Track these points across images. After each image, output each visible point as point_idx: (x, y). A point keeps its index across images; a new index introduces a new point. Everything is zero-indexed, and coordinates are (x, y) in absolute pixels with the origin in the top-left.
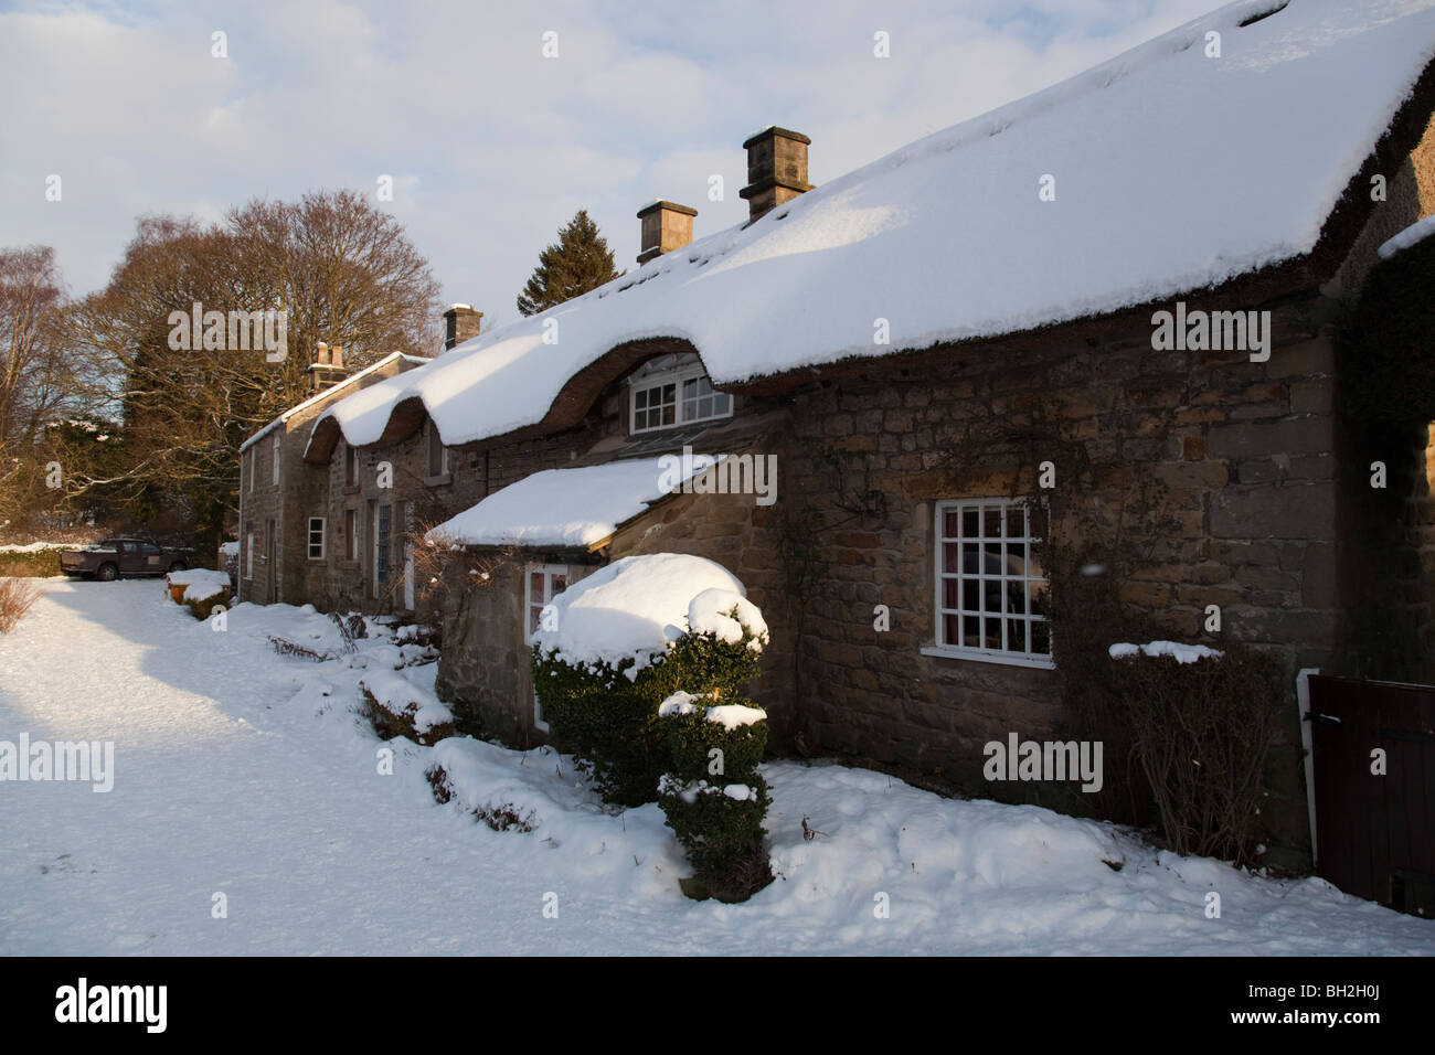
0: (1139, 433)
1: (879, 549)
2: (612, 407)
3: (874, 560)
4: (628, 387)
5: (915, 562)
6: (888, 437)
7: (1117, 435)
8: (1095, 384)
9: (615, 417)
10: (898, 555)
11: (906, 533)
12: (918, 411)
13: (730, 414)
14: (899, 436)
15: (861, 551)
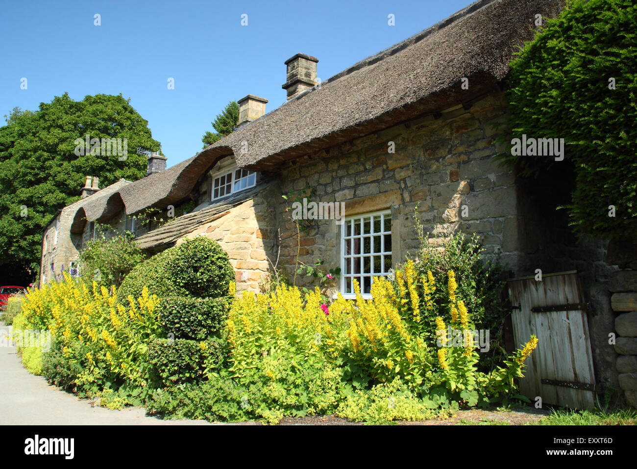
0: (430, 171)
1: (315, 245)
2: (204, 188)
3: (313, 252)
4: (211, 177)
5: (330, 250)
6: (321, 187)
7: (420, 173)
8: (411, 148)
9: (205, 193)
10: (323, 247)
11: (327, 235)
12: (333, 172)
13: (254, 185)
14: (325, 185)
15: (308, 248)
